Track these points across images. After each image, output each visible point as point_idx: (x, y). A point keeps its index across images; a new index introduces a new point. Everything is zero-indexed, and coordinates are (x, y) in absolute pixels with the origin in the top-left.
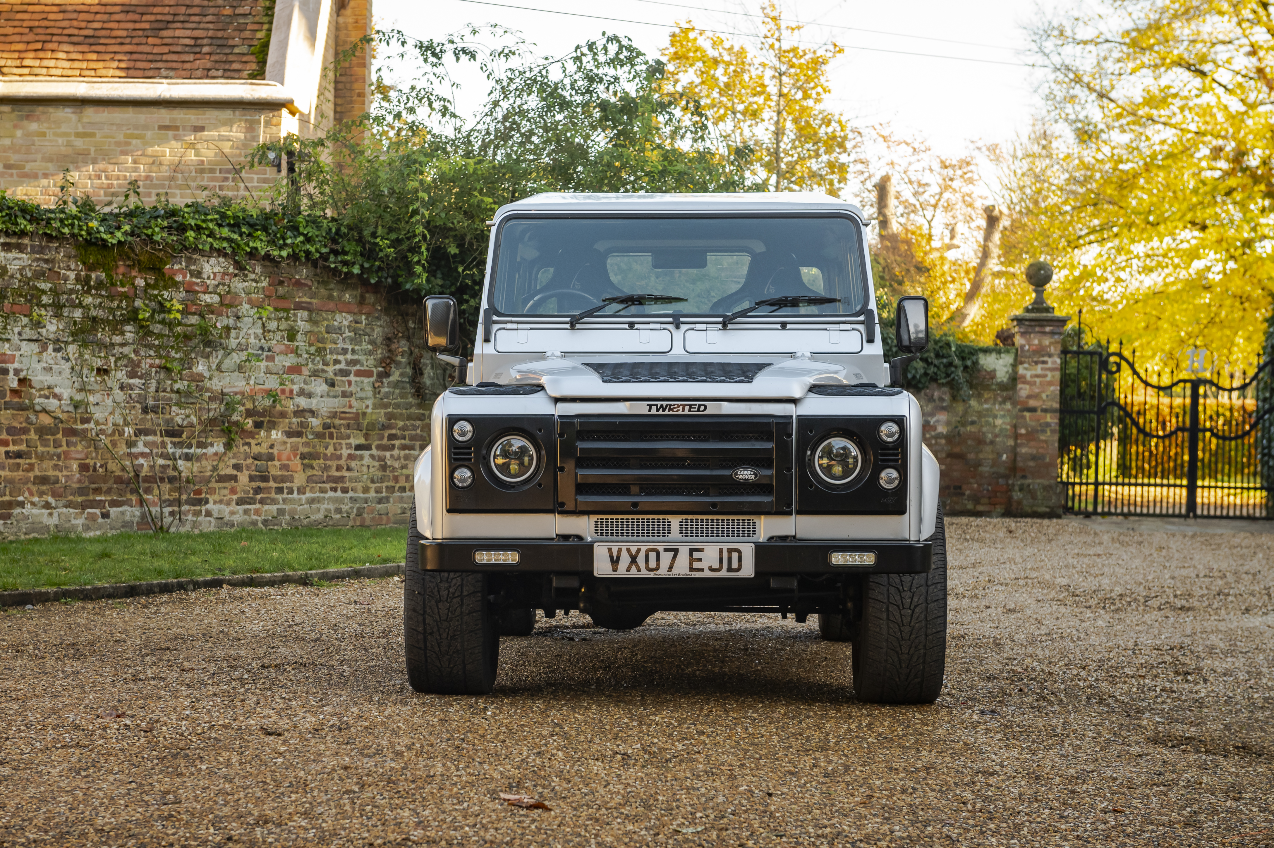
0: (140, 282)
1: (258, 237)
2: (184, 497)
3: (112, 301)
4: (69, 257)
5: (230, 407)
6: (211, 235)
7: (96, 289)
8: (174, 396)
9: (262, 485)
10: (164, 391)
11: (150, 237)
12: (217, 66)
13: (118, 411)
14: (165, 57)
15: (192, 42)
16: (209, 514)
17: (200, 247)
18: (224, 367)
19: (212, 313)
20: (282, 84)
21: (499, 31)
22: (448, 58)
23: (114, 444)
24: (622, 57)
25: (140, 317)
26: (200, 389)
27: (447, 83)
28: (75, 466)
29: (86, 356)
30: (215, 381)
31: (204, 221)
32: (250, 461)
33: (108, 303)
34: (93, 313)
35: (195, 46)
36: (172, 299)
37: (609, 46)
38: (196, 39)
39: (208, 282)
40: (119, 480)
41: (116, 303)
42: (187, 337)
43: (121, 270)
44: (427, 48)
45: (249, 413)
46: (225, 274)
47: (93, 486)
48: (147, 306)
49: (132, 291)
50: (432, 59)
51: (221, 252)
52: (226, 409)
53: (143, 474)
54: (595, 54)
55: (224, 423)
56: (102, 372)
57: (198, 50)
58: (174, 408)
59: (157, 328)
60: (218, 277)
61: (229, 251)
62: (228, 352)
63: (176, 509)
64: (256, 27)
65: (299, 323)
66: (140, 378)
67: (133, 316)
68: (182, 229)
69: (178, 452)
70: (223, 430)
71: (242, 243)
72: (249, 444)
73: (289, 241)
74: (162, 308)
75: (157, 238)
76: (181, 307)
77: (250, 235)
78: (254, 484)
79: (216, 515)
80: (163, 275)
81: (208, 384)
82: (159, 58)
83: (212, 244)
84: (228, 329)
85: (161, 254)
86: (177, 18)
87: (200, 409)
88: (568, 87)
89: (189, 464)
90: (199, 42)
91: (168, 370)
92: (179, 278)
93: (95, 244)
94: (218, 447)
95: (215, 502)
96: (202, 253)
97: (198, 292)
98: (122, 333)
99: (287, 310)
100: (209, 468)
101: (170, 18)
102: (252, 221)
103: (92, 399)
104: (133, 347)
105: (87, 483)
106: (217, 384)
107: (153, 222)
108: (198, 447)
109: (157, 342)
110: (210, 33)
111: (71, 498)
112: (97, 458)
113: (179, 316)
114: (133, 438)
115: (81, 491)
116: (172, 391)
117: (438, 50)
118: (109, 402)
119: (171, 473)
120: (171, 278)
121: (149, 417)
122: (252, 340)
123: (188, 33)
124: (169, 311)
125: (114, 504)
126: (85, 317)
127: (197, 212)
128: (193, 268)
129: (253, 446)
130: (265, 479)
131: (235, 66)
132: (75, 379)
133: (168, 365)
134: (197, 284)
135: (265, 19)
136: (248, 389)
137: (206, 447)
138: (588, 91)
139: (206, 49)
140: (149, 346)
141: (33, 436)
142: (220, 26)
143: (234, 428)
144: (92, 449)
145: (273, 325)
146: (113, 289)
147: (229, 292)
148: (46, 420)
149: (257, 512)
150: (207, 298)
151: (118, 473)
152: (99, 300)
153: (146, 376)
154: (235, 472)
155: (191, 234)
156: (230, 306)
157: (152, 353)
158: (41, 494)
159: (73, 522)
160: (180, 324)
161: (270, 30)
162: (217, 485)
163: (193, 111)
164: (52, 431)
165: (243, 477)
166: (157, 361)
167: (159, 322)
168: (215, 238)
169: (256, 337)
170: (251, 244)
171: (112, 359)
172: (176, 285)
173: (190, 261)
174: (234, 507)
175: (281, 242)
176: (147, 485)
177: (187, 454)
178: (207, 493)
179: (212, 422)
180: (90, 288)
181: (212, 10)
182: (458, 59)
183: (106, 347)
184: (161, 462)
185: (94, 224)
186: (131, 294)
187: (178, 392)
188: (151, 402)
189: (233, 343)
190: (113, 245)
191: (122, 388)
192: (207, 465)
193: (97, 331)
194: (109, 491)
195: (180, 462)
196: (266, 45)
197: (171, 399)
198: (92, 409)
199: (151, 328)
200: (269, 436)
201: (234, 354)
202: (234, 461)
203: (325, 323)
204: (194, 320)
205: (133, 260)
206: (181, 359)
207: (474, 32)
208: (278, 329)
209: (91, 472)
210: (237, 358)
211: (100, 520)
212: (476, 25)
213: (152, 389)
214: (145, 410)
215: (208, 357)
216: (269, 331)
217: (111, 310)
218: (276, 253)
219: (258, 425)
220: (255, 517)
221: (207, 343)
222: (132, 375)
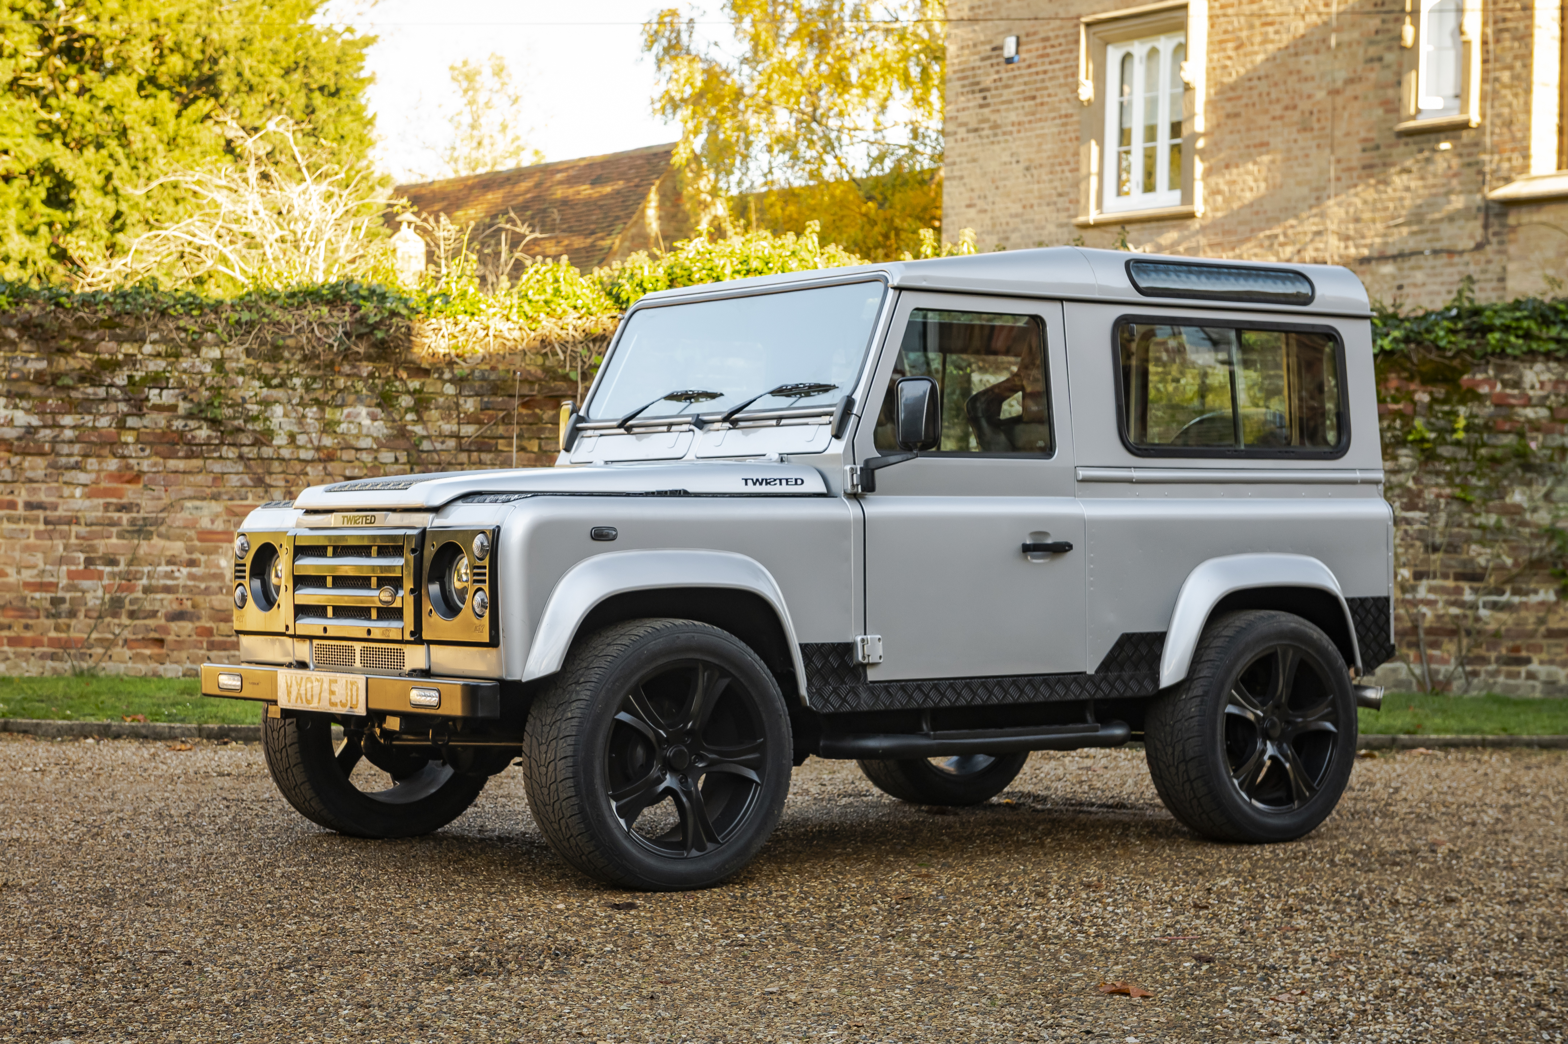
0: (1424, 398)
2: (1492, 654)
8: (1474, 532)
10: (1460, 526)
11: (1434, 342)
16: (1531, 676)
18: (1555, 496)
26: (1517, 524)
30: (1542, 513)
39: (1531, 393)
42: (1494, 461)
43: (1394, 383)
46: (1559, 382)
48: (1431, 424)
49: (1410, 408)
51: (1548, 356)
55: (1555, 565)
58: (1473, 547)
59: (1445, 451)
60: (1549, 387)
61: (1561, 354)
63: (1478, 668)
66: (1423, 510)
68: (1483, 330)
69: (1482, 599)
75: (1444, 343)
79: (1543, 676)
80: (1459, 387)
81: (1528, 516)
83: (1530, 347)
85: (1456, 363)
87: (1516, 548)
89: (1499, 614)
91: (1466, 501)
92: (1484, 390)
94: (1546, 595)
95: (1542, 662)
96: (1517, 358)
97: (1513, 406)
98: (1395, 458)
100: (1532, 620)
104: (1408, 474)
106: (1544, 518)
107: (1438, 324)
108: (1514, 594)
109: (1448, 468)
114: (1412, 582)
116: (1472, 526)
119: (1470, 624)
120: (1472, 391)
121: (1435, 557)
128: (1506, 376)
133: (1466, 495)
134: (1513, 396)
137: (1526, 595)
140: (1438, 473)
146: (1381, 406)
147: (1564, 404)
150: (1530, 413)
153: (1432, 509)
155: (1494, 337)
156: (1565, 421)
157: (1441, 481)
160: (1485, 445)
162: (1544, 642)
166: (1448, 491)
167: (1450, 444)
168: (1535, 340)
172: (1478, 398)
173: (1500, 369)
176: (1431, 638)
177: (1495, 602)
178: (1528, 650)
179: (1536, 563)
184: (1454, 610)
186: (1409, 410)
187: (1481, 527)
188: (1439, 539)
191: (1395, 522)
192: (1531, 618)
195: (1484, 612)
197: (1469, 535)
199: (1439, 451)
204: (1507, 439)
205: (1411, 371)
206: (1487, 487)
213: (1441, 523)
214: (1430, 549)
215: (1529, 484)
221: (1528, 467)
222: (1411, 506)
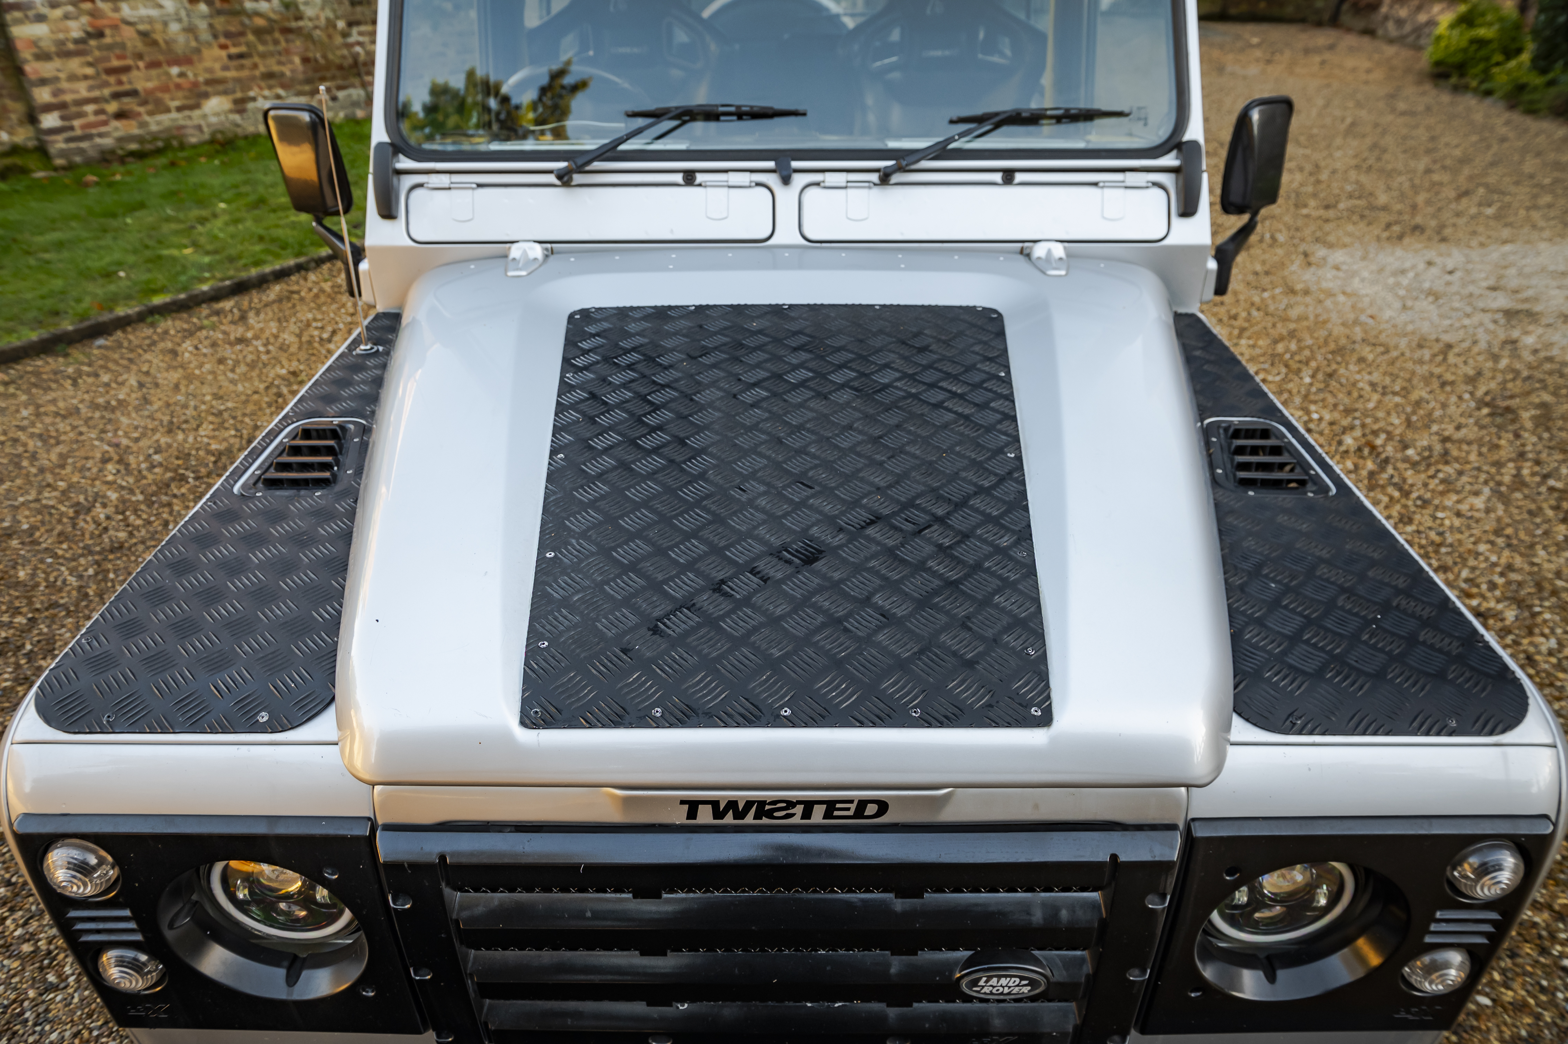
23: (330, 37)
28: (297, 60)
40: (340, 67)
112: (316, 51)
115: (308, 81)
125: (340, 88)
141: (251, 37)
144: (310, 43)
148: (260, 22)
158: (270, 88)
164: (268, 31)
209: (313, 63)
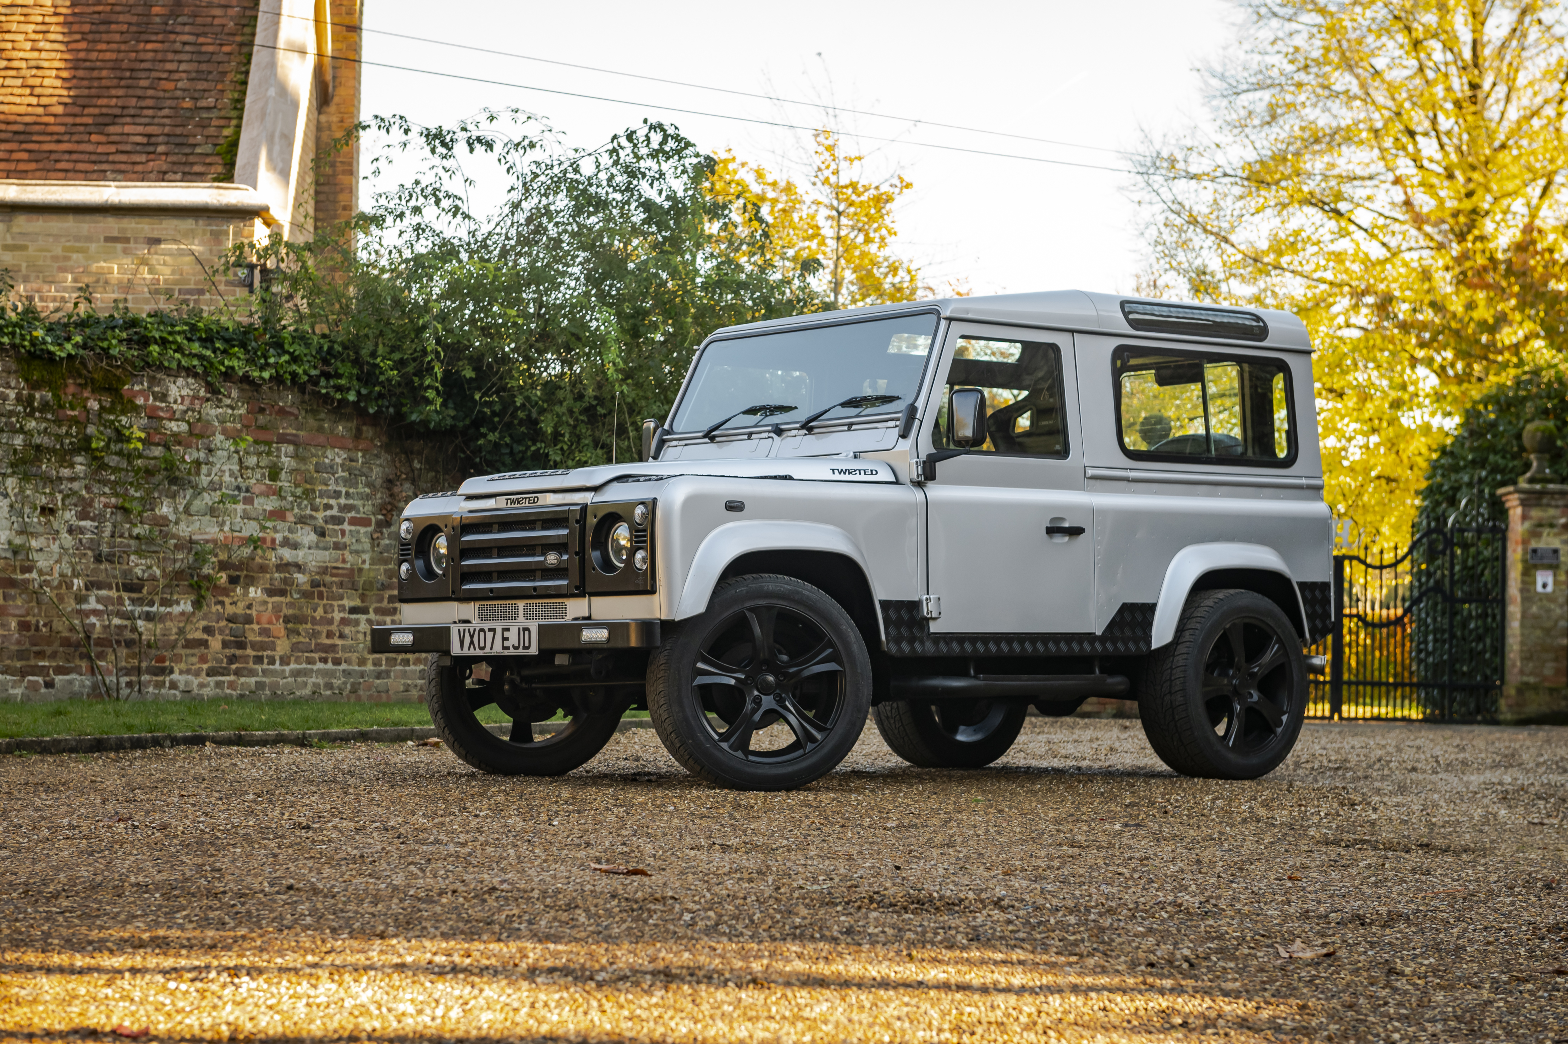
0: (94, 405)
1: (235, 354)
2: (144, 665)
3: (59, 427)
4: (9, 373)
5: (200, 558)
6: (179, 349)
7: (41, 412)
8: (132, 542)
9: (239, 652)
10: (121, 536)
11: (106, 350)
12: (175, 168)
13: (66, 559)
14: (111, 158)
15: (144, 140)
16: (174, 685)
17: (166, 364)
18: (193, 509)
19: (180, 444)
20: (255, 188)
21: (522, 117)
22: (460, 148)
23: (61, 598)
24: (667, 148)
25: (94, 445)
26: (166, 536)
27: (458, 179)
28: (13, 624)
29: (28, 492)
30: (182, 525)
31: (170, 333)
32: (223, 623)
33: (54, 429)
34: (37, 440)
35: (148, 144)
36: (131, 426)
37: (652, 135)
38: (149, 136)
39: (175, 407)
40: (66, 642)
41: (64, 430)
42: (149, 473)
43: (71, 389)
44: (436, 137)
45: (223, 566)
46: (195, 397)
47: (35, 649)
48: (101, 433)
49: (84, 415)
50: (441, 150)
51: (190, 372)
52: (196, 560)
53: (95, 636)
54: (635, 145)
55: (192, 576)
56: (47, 511)
57: (151, 149)
58: (132, 557)
59: (113, 460)
60: (187, 402)
61: (200, 370)
62: (198, 492)
63: (134, 678)
64: (222, 122)
65: (283, 459)
66: (93, 520)
67: (84, 446)
68: (144, 342)
69: (138, 610)
70: (191, 586)
71: (215, 361)
72: (222, 603)
73: (272, 360)
74: (120, 437)
75: (114, 352)
76: (143, 435)
77: (225, 352)
78: (229, 652)
79: (182, 687)
80: (121, 397)
81: (173, 529)
82: (104, 158)
83: (179, 362)
84: (198, 463)
85: (118, 372)
86: (126, 112)
87: (164, 559)
88: (604, 183)
89: (150, 625)
90: (153, 140)
91: (126, 511)
92: (140, 401)
93: (40, 357)
94: (185, 606)
95: (181, 672)
96: (168, 371)
97: (162, 419)
98: (72, 465)
99: (268, 443)
100: (175, 630)
101: (117, 111)
102: (227, 335)
103: (34, 543)
104: (84, 482)
105: (27, 645)
106: (184, 530)
107: (109, 333)
108: (161, 605)
109: (113, 478)
110: (167, 130)
111: (8, 662)
112: (39, 615)
113: (140, 445)
114: (84, 592)
115: (21, 655)
116: (131, 536)
117: (448, 139)
118: (55, 547)
119: (128, 635)
120: (131, 401)
121: (102, 567)
122: (227, 478)
123: (140, 129)
124: (128, 440)
125: (60, 671)
126: (27, 445)
127: (162, 322)
128: (156, 389)
129: (227, 606)
130: (241, 645)
131: (197, 169)
132: (14, 518)
133: (127, 505)
134: (161, 409)
135: (234, 114)
136: (221, 536)
137: (171, 606)
138: (628, 189)
139: (161, 149)
140: (104, 482)
142: (179, 121)
143: (204, 584)
144: (34, 604)
145: (252, 461)
146: (61, 412)
147: (199, 420)
149: (231, 685)
150: (174, 426)
151: (66, 634)
152: (44, 425)
153: (99, 518)
154: (205, 636)
155: (155, 349)
156: (201, 436)
157: (107, 490)
159: (11, 691)
160: (140, 456)
161: (239, 127)
162: (183, 652)
163: (146, 220)
165: (215, 643)
166: (113, 500)
167: (116, 454)
168: (183, 355)
169: (231, 474)
170: (226, 362)
171: (59, 497)
172: (136, 409)
173: (153, 381)
174: (203, 679)
175: (262, 361)
176: (100, 649)
177: (148, 613)
178: (171, 660)
179: (178, 575)
180: (33, 410)
181: (168, 103)
182: (472, 150)
183: (52, 481)
184: (116, 621)
185: (39, 333)
186: (83, 418)
187: (138, 537)
188: (105, 549)
189: (204, 480)
190: (61, 359)
191: (70, 531)
192: (173, 627)
193: (41, 461)
194: (54, 656)
195: (140, 623)
196: (234, 145)
197: (129, 546)
198: (35, 556)
199: (106, 460)
200: (246, 593)
201: (205, 495)
202: (203, 623)
203: (314, 460)
204: (157, 451)
205: (86, 378)
206: (142, 498)
207: (492, 118)
208: (258, 466)
209: (32, 632)
210: (208, 499)
211: (43, 690)
212: (494, 109)
213: (107, 533)
214: (98, 559)
215: (173, 496)
216: (247, 468)
217: (59, 438)
218: (256, 374)
219: (234, 580)
220: (228, 691)
221: (173, 481)
222: (83, 516)
